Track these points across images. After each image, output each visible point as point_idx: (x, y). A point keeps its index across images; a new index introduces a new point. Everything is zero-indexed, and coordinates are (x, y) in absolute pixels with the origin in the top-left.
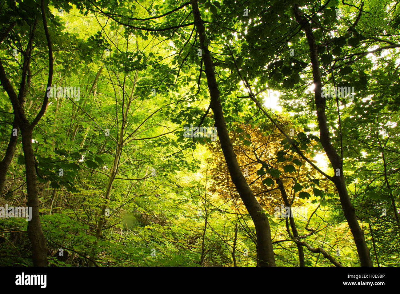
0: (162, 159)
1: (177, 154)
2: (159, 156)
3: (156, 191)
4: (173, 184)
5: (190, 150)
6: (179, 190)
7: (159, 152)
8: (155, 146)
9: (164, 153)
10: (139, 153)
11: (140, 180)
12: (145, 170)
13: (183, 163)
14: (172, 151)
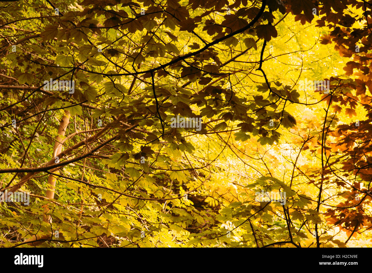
0: (125, 82)
1: (191, 60)
2: (111, 68)
3: (103, 219)
4: (176, 191)
5: (251, 43)
6: (200, 220)
7: (114, 52)
8: (94, 28)
9: (136, 58)
10: (28, 58)
11: (32, 172)
12: (53, 132)
13: (217, 101)
14: (172, 48)
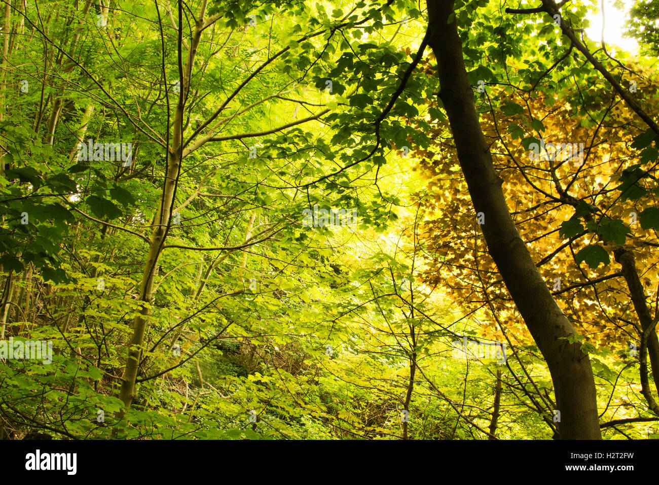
0: (290, 193)
1: (332, 178)
2: (282, 184)
3: (277, 280)
4: (323, 262)
5: (369, 168)
6: (338, 281)
7: (283, 174)
8: (270, 157)
9: (297, 177)
10: (228, 177)
11: (231, 250)
12: (245, 225)
13: (348, 204)
14: (319, 170)
